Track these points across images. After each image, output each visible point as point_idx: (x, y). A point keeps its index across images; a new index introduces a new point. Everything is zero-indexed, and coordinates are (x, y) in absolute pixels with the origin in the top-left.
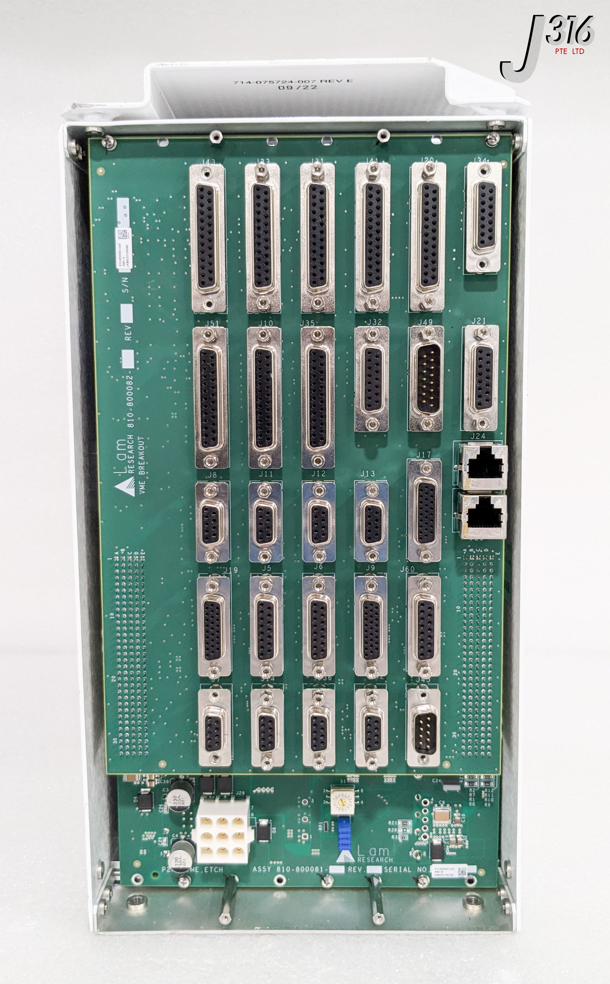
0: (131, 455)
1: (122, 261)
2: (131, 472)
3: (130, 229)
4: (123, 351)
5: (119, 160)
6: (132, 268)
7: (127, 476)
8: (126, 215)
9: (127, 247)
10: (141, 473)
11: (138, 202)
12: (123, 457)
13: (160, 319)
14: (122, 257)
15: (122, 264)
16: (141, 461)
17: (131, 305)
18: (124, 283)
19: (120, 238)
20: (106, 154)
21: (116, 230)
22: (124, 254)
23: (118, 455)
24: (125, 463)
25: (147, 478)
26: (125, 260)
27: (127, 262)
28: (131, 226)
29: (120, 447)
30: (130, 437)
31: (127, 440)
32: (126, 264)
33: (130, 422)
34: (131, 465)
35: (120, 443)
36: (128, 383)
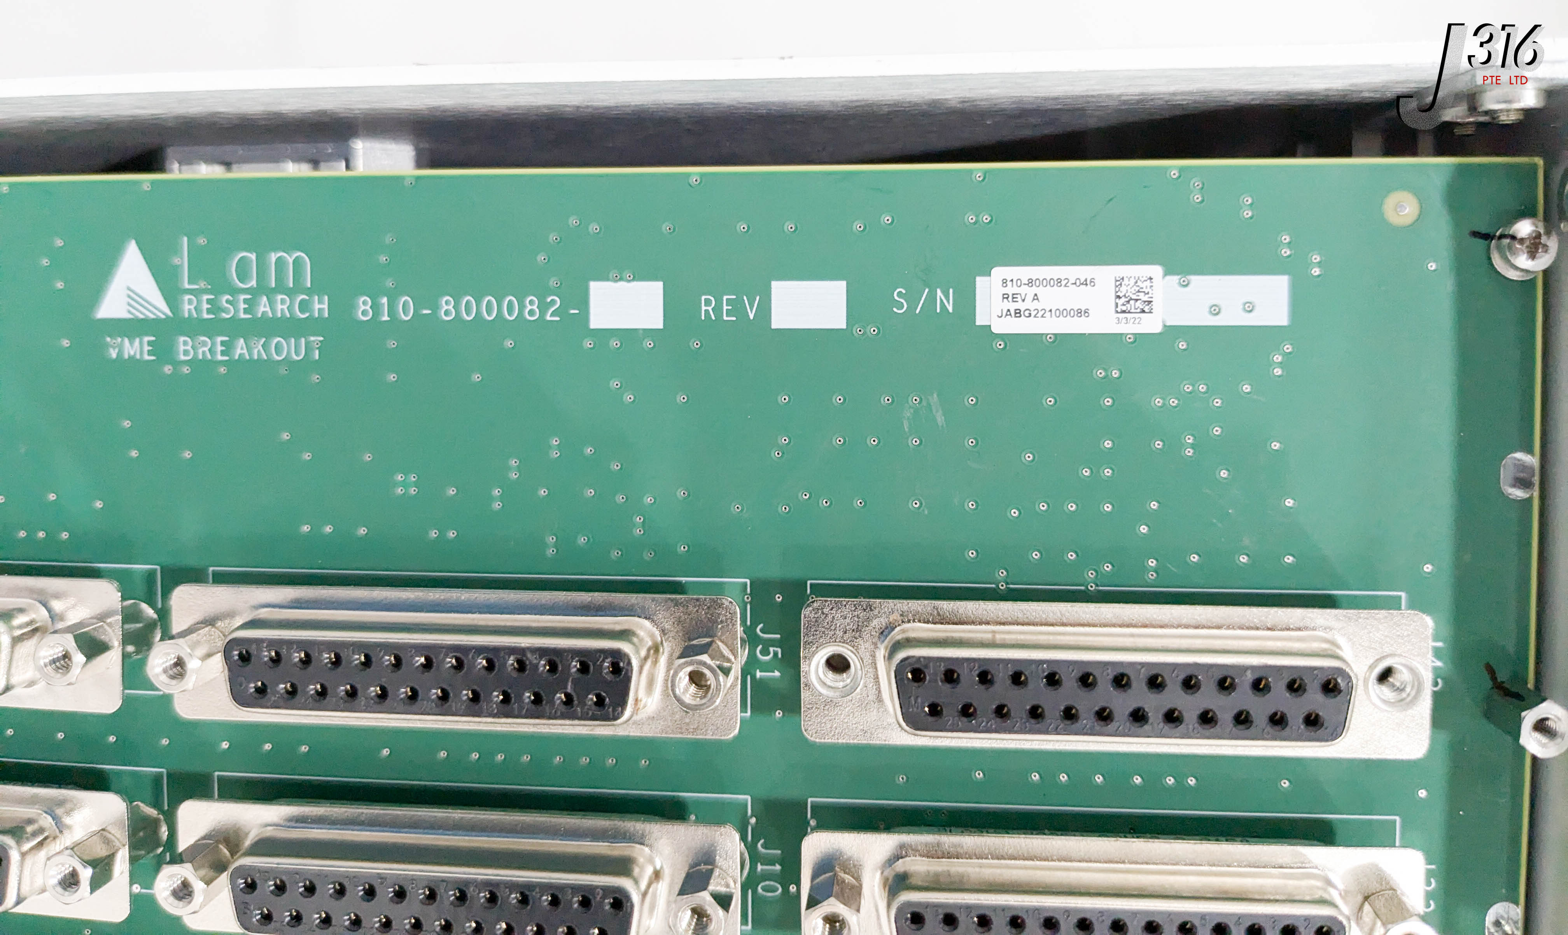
0: (251, 305)
1: (1024, 290)
2: (187, 307)
3: (1157, 329)
4: (656, 289)
5: (1447, 286)
6: (995, 330)
7: (171, 293)
8: (1215, 310)
9: (1082, 313)
10: (184, 347)
11: (1271, 364)
12: (243, 276)
13: (783, 440)
14: (1040, 291)
15: (1010, 290)
16: (228, 347)
17: (841, 323)
18: (932, 297)
19: (1119, 282)
20: (1475, 234)
21: (1156, 271)
22: (1051, 297)
23: (253, 256)
24: (221, 285)
25: (168, 369)
26: (1029, 304)
27: (1018, 313)
28: (1172, 332)
29: (280, 263)
30: (321, 306)
31: (309, 292)
32: (1013, 306)
33: (376, 307)
34: (215, 307)
35: (296, 261)
36: (532, 304)
